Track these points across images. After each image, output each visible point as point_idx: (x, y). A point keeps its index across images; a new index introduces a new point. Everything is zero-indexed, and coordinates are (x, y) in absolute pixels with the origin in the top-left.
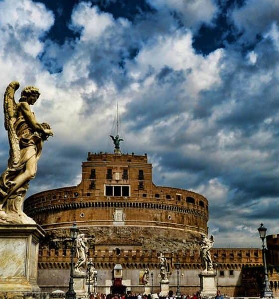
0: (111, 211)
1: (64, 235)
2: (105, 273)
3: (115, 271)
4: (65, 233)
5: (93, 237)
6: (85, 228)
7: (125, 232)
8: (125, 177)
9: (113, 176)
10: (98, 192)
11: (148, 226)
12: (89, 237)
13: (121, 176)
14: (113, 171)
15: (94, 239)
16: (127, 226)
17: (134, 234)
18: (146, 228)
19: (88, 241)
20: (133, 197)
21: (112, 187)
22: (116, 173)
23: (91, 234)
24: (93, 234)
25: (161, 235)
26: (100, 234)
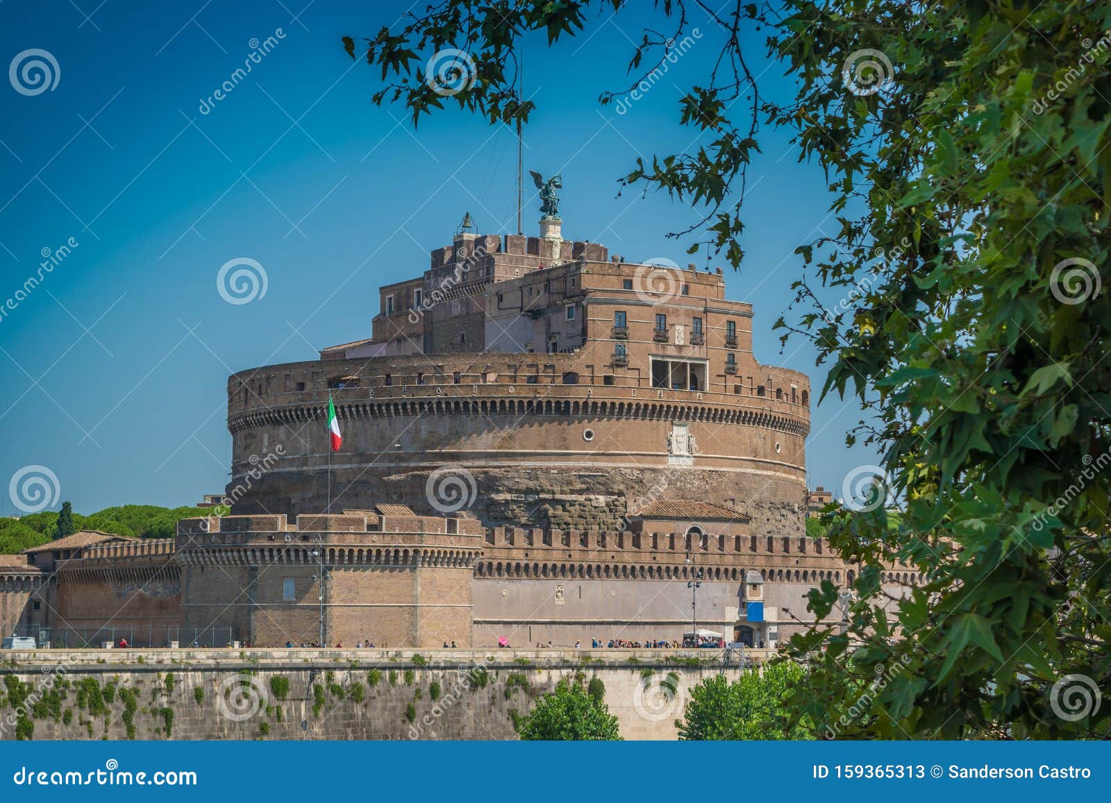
0: (662, 430)
1: (531, 484)
2: (724, 591)
3: (748, 588)
4: (537, 479)
5: (620, 494)
6: (598, 469)
7: (696, 483)
8: (697, 338)
9: (669, 334)
10: (635, 374)
11: (742, 470)
12: (613, 494)
13: (689, 337)
14: (670, 320)
15: (622, 499)
16: (699, 468)
17: (714, 490)
18: (738, 474)
19: (608, 505)
20: (714, 393)
21: (667, 362)
22: (677, 327)
23: (616, 488)
24: (622, 487)
25: (766, 494)
26: (637, 486)
